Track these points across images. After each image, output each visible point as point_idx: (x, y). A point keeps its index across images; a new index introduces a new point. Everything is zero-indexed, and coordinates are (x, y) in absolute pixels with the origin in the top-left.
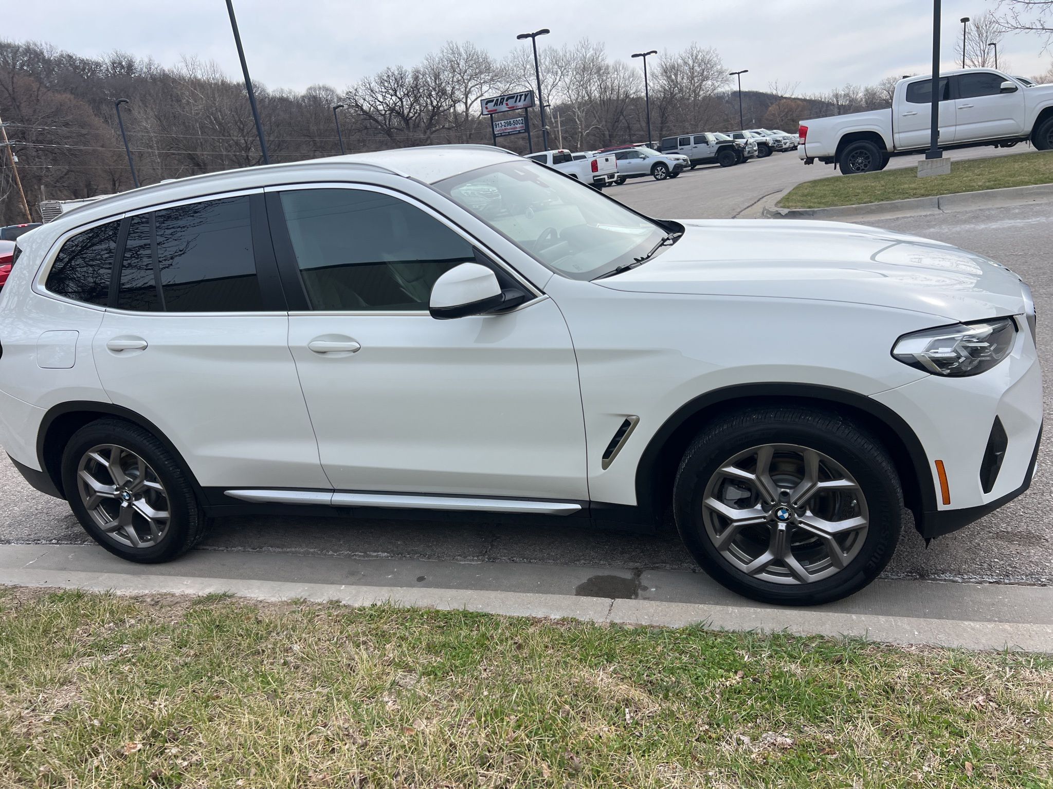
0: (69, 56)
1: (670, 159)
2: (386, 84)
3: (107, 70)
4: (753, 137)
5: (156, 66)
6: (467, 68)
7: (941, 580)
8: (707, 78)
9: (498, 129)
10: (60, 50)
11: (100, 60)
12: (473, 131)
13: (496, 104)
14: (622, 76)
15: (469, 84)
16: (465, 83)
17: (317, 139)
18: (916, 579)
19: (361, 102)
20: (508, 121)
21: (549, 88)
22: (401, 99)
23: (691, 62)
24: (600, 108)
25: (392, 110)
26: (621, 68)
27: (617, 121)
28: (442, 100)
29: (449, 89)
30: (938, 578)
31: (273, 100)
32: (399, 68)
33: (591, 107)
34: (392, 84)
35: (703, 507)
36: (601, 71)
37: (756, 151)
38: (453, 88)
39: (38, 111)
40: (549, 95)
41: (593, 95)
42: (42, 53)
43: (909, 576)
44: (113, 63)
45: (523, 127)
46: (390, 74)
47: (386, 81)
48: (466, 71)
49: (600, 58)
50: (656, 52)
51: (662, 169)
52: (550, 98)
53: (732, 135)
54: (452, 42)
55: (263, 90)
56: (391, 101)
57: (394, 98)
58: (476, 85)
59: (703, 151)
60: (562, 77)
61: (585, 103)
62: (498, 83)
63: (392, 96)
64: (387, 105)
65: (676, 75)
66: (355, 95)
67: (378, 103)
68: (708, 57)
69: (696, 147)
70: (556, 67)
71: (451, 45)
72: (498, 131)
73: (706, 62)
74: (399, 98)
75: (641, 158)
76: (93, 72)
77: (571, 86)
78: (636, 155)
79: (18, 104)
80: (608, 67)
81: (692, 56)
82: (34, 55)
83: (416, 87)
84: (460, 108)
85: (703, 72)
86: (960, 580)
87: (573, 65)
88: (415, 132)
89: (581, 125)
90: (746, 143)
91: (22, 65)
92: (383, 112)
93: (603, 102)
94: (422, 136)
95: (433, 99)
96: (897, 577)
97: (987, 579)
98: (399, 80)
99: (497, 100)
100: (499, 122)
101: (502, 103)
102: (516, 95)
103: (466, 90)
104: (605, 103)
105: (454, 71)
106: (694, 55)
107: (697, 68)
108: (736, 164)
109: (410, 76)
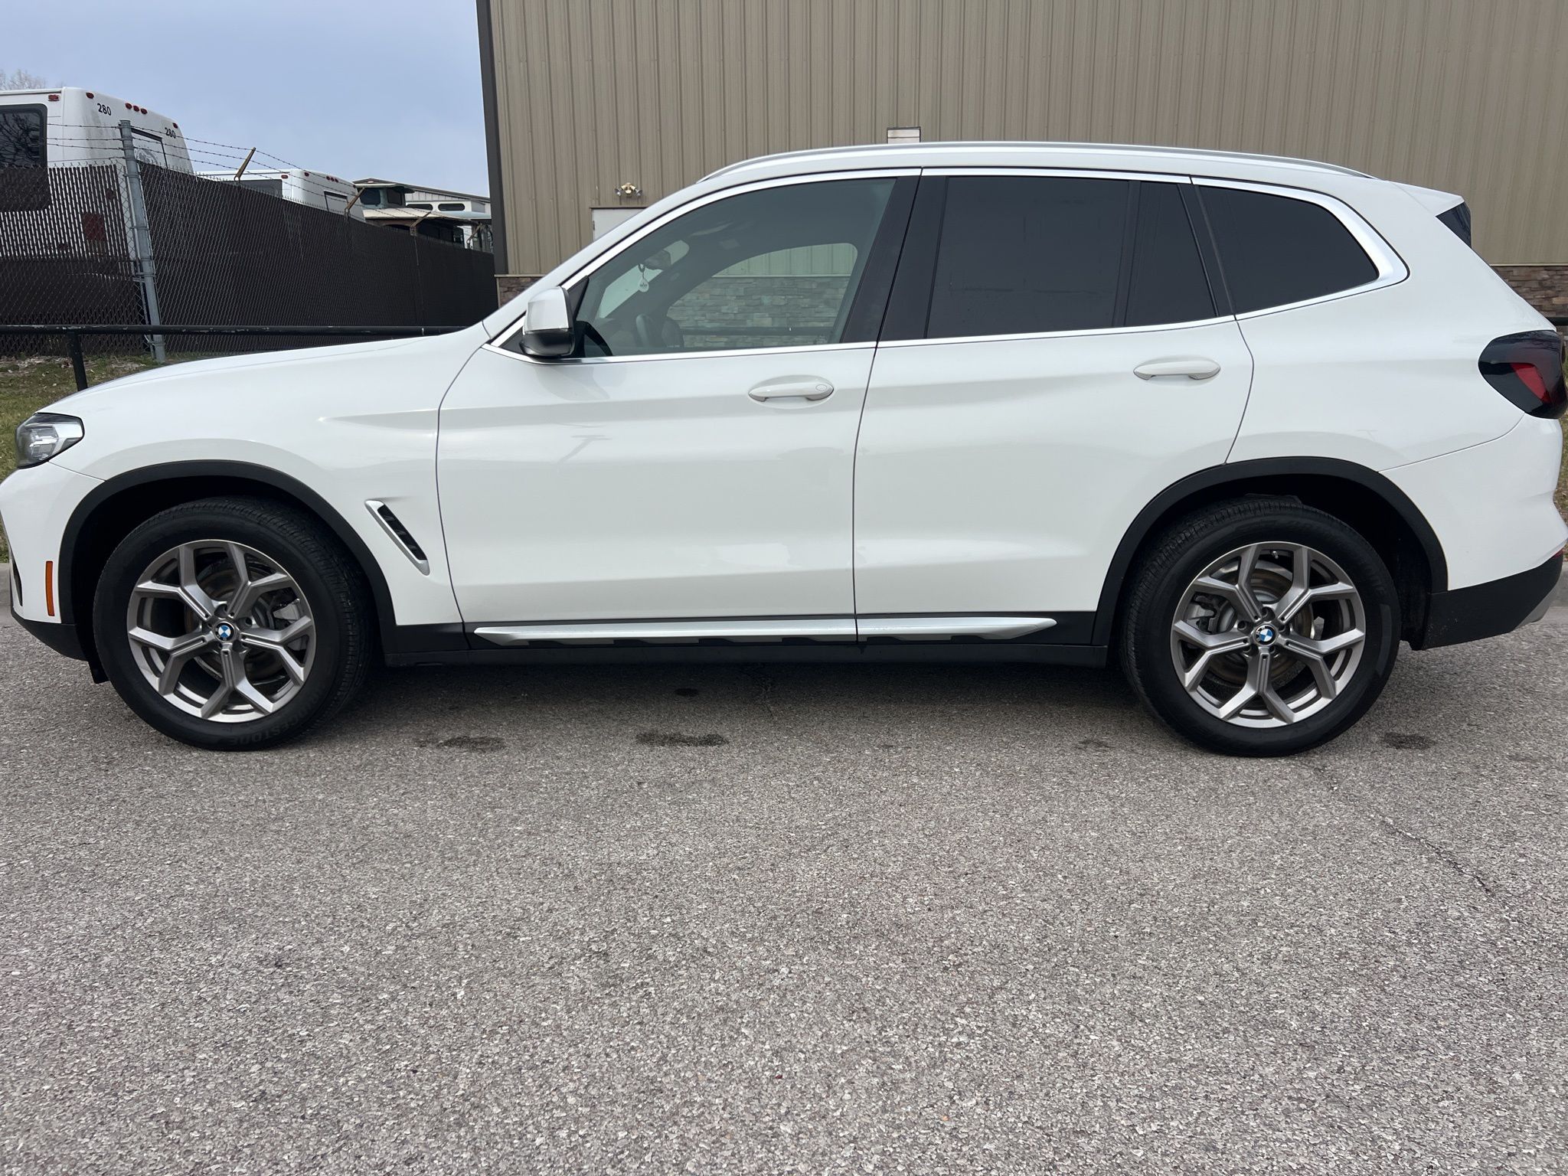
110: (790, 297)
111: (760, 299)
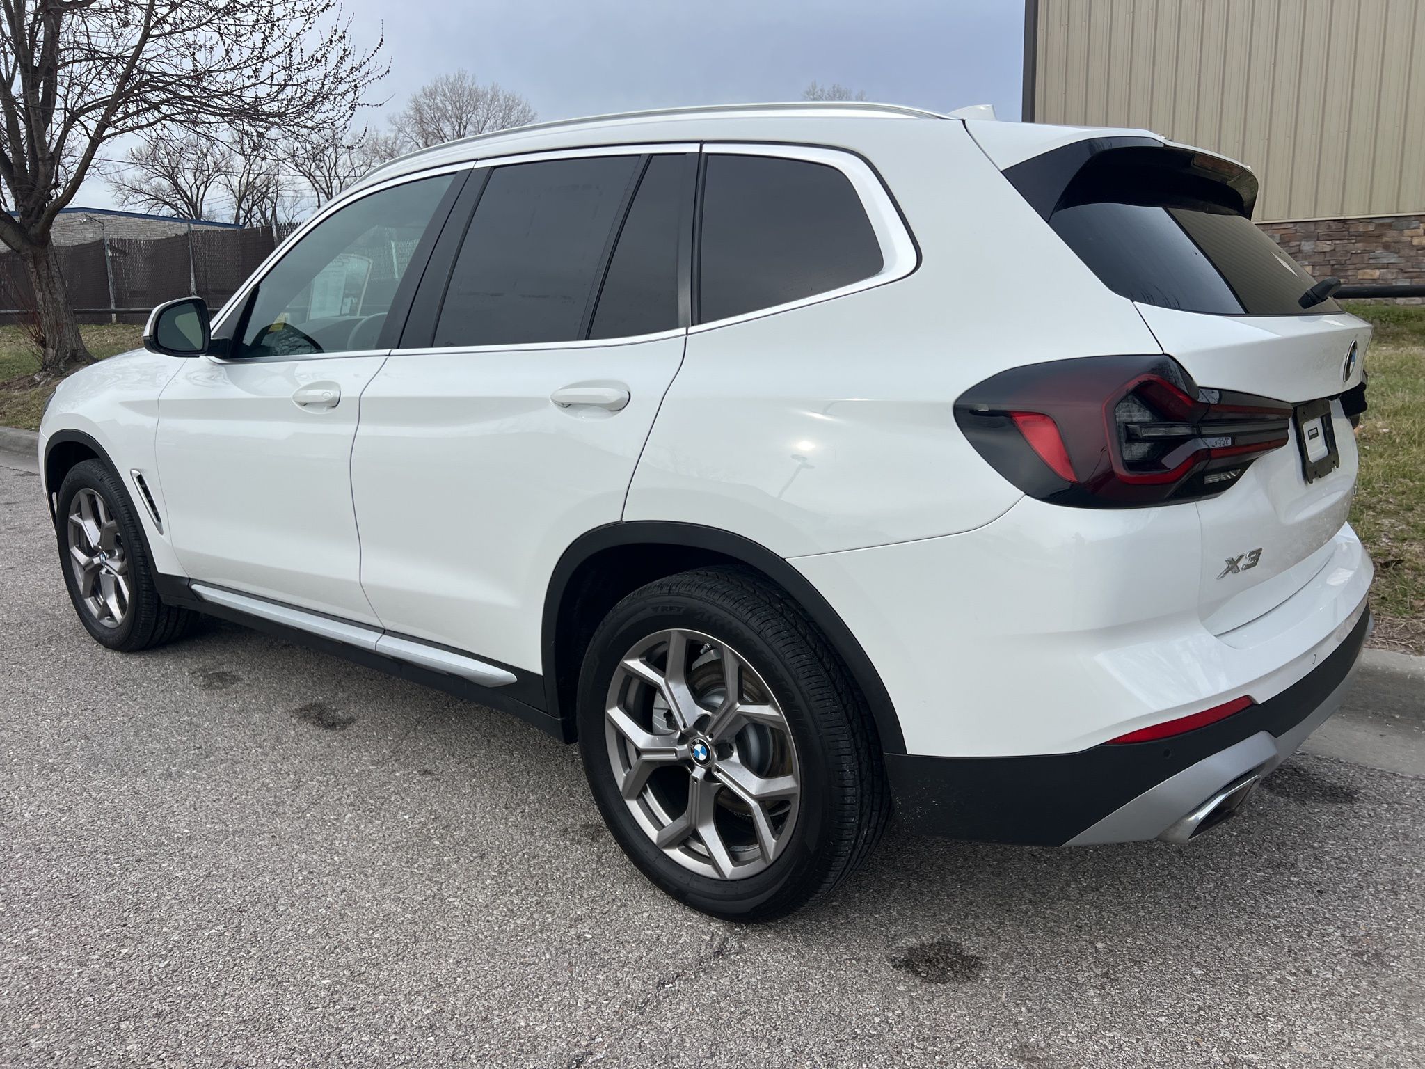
110: (1338, 242)
111: (1299, 245)
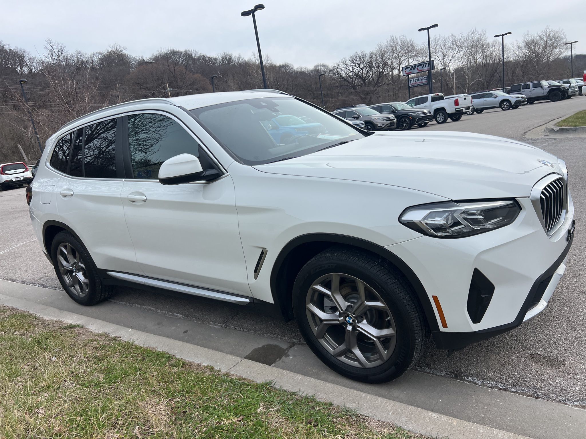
0: (203, 56)
1: (513, 97)
2: (355, 61)
3: (220, 62)
4: (577, 82)
5: (242, 59)
6: (401, 50)
7: (467, 381)
8: (556, 47)
9: (411, 83)
10: (199, 53)
11: (217, 57)
12: (402, 85)
13: (411, 69)
14: (497, 49)
15: (402, 59)
16: (399, 58)
17: (315, 92)
18: (452, 377)
19: (340, 71)
20: (418, 78)
21: (450, 58)
22: (362, 69)
23: (545, 38)
24: (482, 68)
25: (357, 75)
26: (497, 45)
27: (493, 76)
28: (385, 69)
29: (389, 62)
30: (466, 379)
31: (297, 73)
32: (362, 52)
33: (476, 69)
34: (358, 61)
35: (306, 309)
36: (484, 47)
37: (577, 91)
38: (392, 61)
39: (185, 83)
40: (449, 63)
41: (478, 61)
42: (191, 55)
43: (448, 374)
44: (223, 58)
45: (426, 81)
46: (357, 56)
47: (355, 60)
48: (400, 52)
49: (483, 39)
50: (510, 33)
51: (507, 103)
52: (450, 64)
53: (561, 82)
54: (393, 36)
55: (292, 68)
56: (357, 71)
57: (358, 69)
58: (405, 59)
59: (538, 92)
60: (459, 52)
61: (473, 66)
62: (419, 58)
63: (357, 67)
64: (354, 73)
65: (535, 46)
66: (338, 68)
67: (349, 72)
68: (557, 34)
69: (534, 90)
70: (455, 46)
71: (392, 38)
72: (411, 84)
73: (556, 38)
74: (361, 68)
75: (493, 97)
76: (214, 64)
77: (464, 56)
78: (490, 95)
79: (176, 80)
80: (488, 44)
81: (546, 34)
82: (188, 56)
83: (371, 62)
84: (396, 72)
85: (553, 44)
86: (480, 383)
87: (466, 45)
88: (369, 86)
89: (469, 79)
90: (570, 86)
91: (183, 61)
92: (352, 77)
93: (484, 66)
94: (372, 89)
95: (380, 68)
96: (440, 374)
97: (499, 386)
98: (361, 59)
99: (412, 67)
100: (412, 79)
101: (414, 68)
102: (423, 63)
103: (399, 62)
104: (485, 66)
105: (394, 52)
106: (548, 33)
107: (549, 42)
108: (562, 99)
109: (368, 56)
